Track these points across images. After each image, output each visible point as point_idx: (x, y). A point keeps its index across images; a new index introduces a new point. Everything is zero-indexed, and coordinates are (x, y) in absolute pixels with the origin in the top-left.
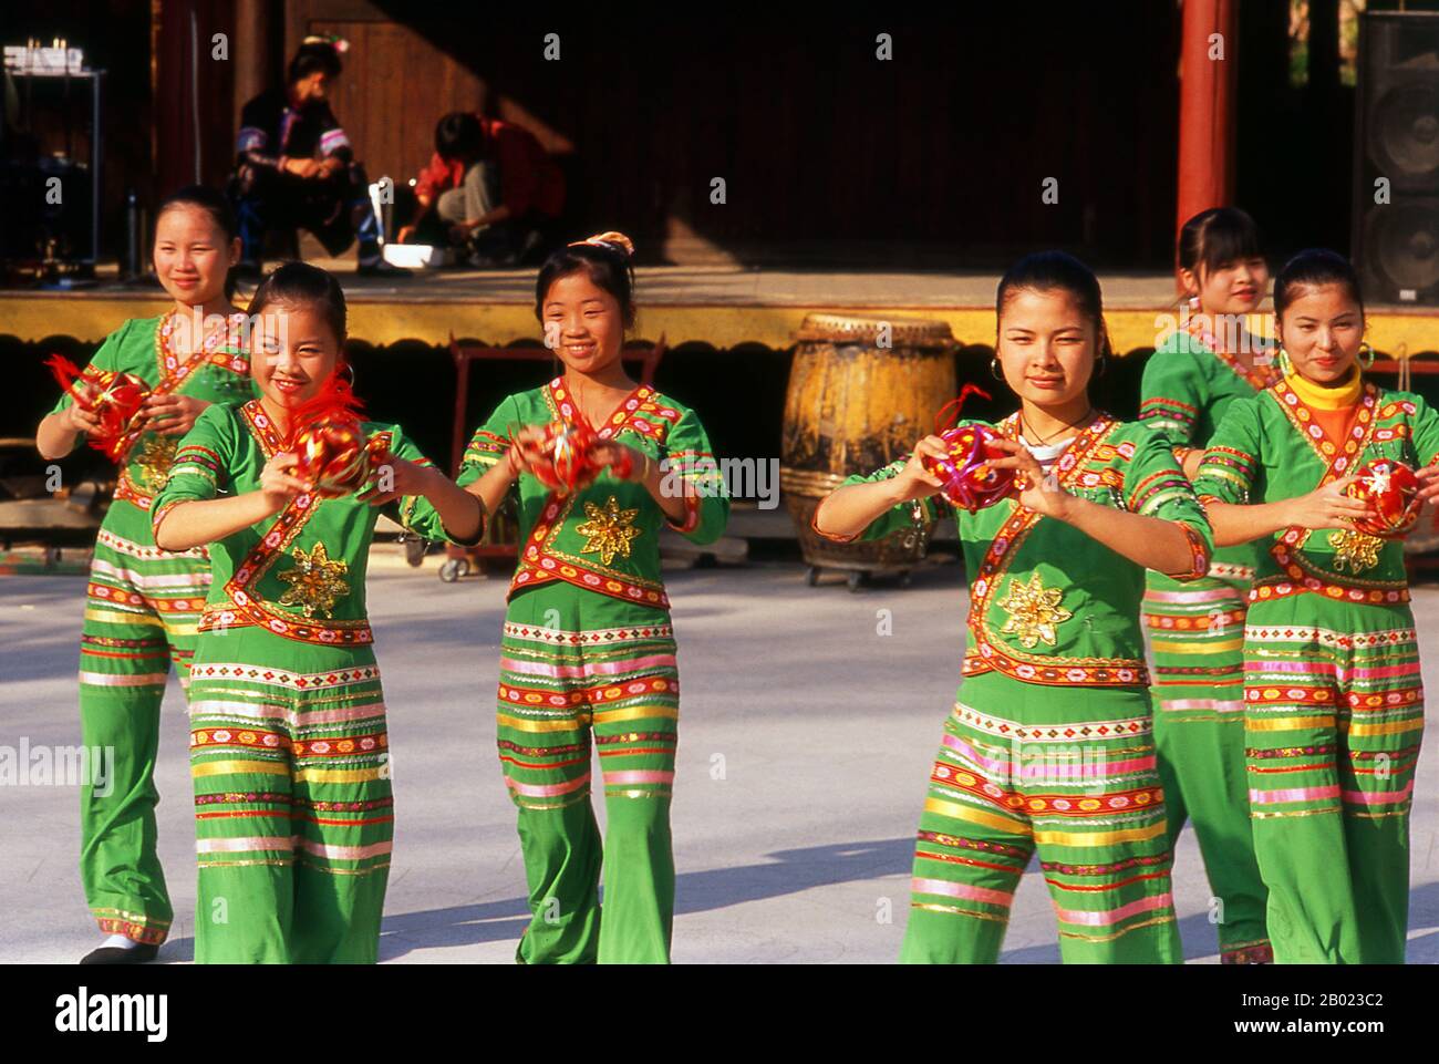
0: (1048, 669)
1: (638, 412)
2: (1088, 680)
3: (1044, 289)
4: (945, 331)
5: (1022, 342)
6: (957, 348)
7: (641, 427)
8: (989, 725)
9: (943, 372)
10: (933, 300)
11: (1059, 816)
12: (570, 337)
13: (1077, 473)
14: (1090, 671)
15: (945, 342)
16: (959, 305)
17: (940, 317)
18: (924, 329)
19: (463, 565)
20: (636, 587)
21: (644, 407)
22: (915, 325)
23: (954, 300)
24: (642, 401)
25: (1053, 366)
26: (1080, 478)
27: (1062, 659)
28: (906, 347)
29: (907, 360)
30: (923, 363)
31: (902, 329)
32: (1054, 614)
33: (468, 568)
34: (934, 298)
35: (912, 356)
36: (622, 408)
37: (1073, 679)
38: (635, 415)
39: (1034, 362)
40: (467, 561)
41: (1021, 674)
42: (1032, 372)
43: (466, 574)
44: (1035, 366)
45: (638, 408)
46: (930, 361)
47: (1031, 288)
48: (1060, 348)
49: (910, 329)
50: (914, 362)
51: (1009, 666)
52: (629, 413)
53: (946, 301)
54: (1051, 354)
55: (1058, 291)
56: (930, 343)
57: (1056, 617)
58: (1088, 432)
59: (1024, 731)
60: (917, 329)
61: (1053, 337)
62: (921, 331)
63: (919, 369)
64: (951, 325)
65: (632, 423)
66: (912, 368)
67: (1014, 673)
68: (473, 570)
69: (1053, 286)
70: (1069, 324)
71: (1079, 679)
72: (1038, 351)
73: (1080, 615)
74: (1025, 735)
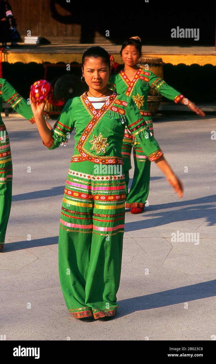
0: (103, 160)
1: (140, 74)
2: (113, 162)
3: (96, 57)
4: (161, 60)
5: (90, 72)
6: (163, 64)
7: (142, 78)
8: (85, 176)
9: (160, 70)
10: (158, 52)
11: (101, 201)
12: (128, 58)
13: (110, 107)
14: (114, 160)
15: (161, 63)
16: (164, 54)
17: (160, 57)
18: (156, 59)
19: (46, 116)
20: (145, 112)
21: (141, 73)
22: (153, 58)
23: (163, 52)
24: (140, 72)
25: (99, 78)
26: (111, 108)
27: (106, 157)
28: (151, 64)
29: (152, 67)
30: (155, 68)
31: (150, 60)
32: (105, 145)
33: (47, 117)
34: (157, 52)
35: (153, 66)
36: (137, 74)
37: (110, 162)
38: (140, 75)
39: (94, 77)
40: (47, 116)
41: (95, 161)
42: (94, 80)
43: (47, 119)
44: (95, 78)
45: (140, 73)
46: (157, 67)
47: (92, 57)
48: (101, 73)
49: (152, 59)
50: (153, 67)
51: (92, 159)
52: (138, 75)
53: (161, 53)
54: (98, 75)
55: (99, 58)
56: (157, 63)
57: (106, 146)
58: (112, 96)
59: (95, 177)
60: (154, 60)
61: (99, 70)
62: (155, 60)
63: (155, 69)
64: (162, 58)
65: (140, 77)
66: (153, 69)
67: (93, 161)
68: (48, 118)
69: (98, 56)
70: (102, 67)
71: (111, 162)
72: (95, 74)
73: (112, 145)
74: (95, 178)
